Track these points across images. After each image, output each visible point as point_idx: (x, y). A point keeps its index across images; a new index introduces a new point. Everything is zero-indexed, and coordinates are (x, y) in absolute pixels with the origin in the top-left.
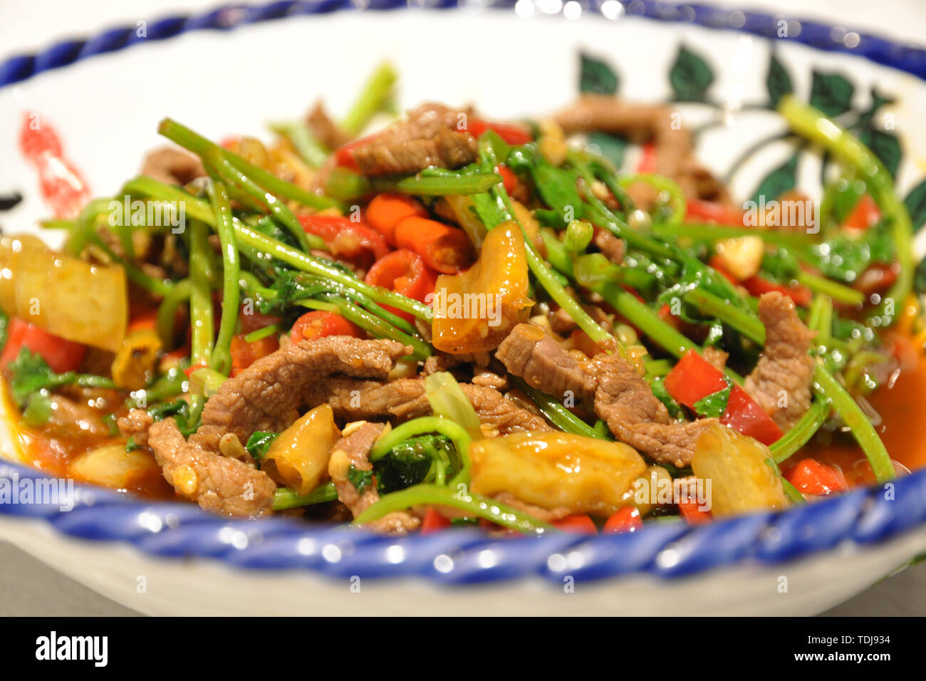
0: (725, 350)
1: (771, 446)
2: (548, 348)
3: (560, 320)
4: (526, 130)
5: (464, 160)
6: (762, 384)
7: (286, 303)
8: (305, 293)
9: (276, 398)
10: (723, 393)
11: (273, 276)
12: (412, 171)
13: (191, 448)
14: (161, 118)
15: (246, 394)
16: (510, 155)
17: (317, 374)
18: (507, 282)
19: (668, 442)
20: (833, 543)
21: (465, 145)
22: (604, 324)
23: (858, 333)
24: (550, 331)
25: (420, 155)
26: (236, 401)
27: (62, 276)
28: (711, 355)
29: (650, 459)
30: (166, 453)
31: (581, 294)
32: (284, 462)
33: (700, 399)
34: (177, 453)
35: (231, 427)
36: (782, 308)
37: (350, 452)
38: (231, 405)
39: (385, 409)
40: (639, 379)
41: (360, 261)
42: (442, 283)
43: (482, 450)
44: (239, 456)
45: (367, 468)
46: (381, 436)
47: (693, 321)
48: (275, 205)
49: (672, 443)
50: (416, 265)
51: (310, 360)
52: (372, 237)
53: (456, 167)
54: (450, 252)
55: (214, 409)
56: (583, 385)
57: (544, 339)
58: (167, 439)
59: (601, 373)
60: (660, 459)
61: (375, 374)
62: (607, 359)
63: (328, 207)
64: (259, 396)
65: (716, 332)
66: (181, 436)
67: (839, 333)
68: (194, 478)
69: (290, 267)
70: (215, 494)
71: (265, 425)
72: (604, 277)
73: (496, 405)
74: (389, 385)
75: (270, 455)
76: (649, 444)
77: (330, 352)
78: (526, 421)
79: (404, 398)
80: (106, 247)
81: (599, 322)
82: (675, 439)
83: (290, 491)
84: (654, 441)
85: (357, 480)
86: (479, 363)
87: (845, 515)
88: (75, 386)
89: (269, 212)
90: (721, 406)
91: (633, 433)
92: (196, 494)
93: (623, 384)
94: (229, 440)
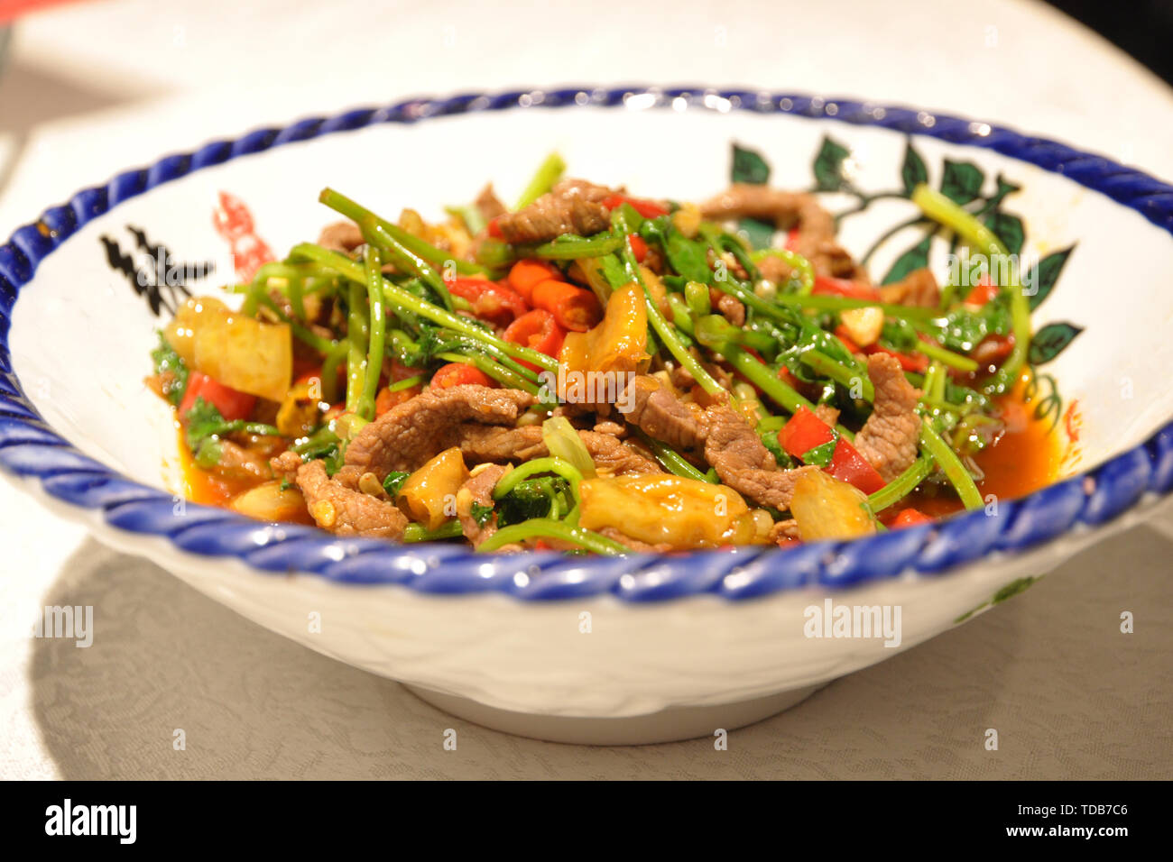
0: (837, 408)
1: (870, 496)
2: (662, 398)
3: (681, 376)
4: (666, 207)
5: (596, 227)
6: (871, 440)
7: (428, 357)
8: (444, 347)
9: (412, 441)
10: (829, 445)
11: (418, 332)
12: (548, 238)
13: (332, 485)
14: (322, 188)
15: (384, 436)
16: (642, 226)
17: (451, 420)
18: (627, 337)
19: (771, 487)
20: (896, 571)
21: (597, 214)
22: (722, 381)
23: (969, 399)
24: (670, 386)
25: (556, 223)
26: (375, 443)
27: (234, 333)
28: (823, 412)
29: (752, 502)
30: (310, 490)
31: (704, 354)
32: (415, 499)
33: (808, 450)
34: (319, 490)
35: (370, 466)
36: (889, 368)
37: (473, 491)
38: (370, 446)
39: (511, 453)
40: (751, 430)
41: (499, 320)
42: (571, 339)
43: (589, 487)
44: (377, 494)
45: (490, 505)
46: (504, 476)
47: (809, 381)
48: (423, 267)
49: (776, 488)
50: (548, 323)
51: (443, 406)
52: (511, 298)
53: (589, 234)
54: (581, 312)
55: (355, 450)
56: (695, 434)
57: (659, 389)
58: (313, 478)
59: (712, 422)
60: (764, 503)
61: (502, 420)
62: (719, 410)
63: (476, 272)
64: (396, 439)
65: (829, 391)
66: (324, 475)
67: (951, 398)
68: (332, 511)
69: (432, 323)
70: (350, 527)
71: (402, 466)
72: (726, 337)
73: (613, 451)
74: (516, 430)
75: (402, 493)
76: (754, 488)
77: (461, 399)
78: (640, 466)
79: (529, 442)
80: (277, 307)
81: (718, 380)
82: (778, 484)
83: (420, 526)
84: (758, 486)
85: (479, 515)
86: (601, 412)
87: (909, 545)
88: (244, 433)
89: (419, 275)
90: (828, 457)
91: (739, 478)
92: (334, 526)
93: (733, 433)
94: (367, 479)
